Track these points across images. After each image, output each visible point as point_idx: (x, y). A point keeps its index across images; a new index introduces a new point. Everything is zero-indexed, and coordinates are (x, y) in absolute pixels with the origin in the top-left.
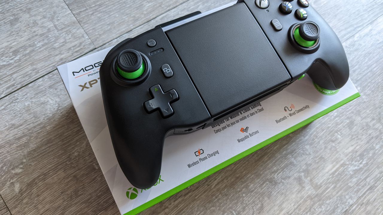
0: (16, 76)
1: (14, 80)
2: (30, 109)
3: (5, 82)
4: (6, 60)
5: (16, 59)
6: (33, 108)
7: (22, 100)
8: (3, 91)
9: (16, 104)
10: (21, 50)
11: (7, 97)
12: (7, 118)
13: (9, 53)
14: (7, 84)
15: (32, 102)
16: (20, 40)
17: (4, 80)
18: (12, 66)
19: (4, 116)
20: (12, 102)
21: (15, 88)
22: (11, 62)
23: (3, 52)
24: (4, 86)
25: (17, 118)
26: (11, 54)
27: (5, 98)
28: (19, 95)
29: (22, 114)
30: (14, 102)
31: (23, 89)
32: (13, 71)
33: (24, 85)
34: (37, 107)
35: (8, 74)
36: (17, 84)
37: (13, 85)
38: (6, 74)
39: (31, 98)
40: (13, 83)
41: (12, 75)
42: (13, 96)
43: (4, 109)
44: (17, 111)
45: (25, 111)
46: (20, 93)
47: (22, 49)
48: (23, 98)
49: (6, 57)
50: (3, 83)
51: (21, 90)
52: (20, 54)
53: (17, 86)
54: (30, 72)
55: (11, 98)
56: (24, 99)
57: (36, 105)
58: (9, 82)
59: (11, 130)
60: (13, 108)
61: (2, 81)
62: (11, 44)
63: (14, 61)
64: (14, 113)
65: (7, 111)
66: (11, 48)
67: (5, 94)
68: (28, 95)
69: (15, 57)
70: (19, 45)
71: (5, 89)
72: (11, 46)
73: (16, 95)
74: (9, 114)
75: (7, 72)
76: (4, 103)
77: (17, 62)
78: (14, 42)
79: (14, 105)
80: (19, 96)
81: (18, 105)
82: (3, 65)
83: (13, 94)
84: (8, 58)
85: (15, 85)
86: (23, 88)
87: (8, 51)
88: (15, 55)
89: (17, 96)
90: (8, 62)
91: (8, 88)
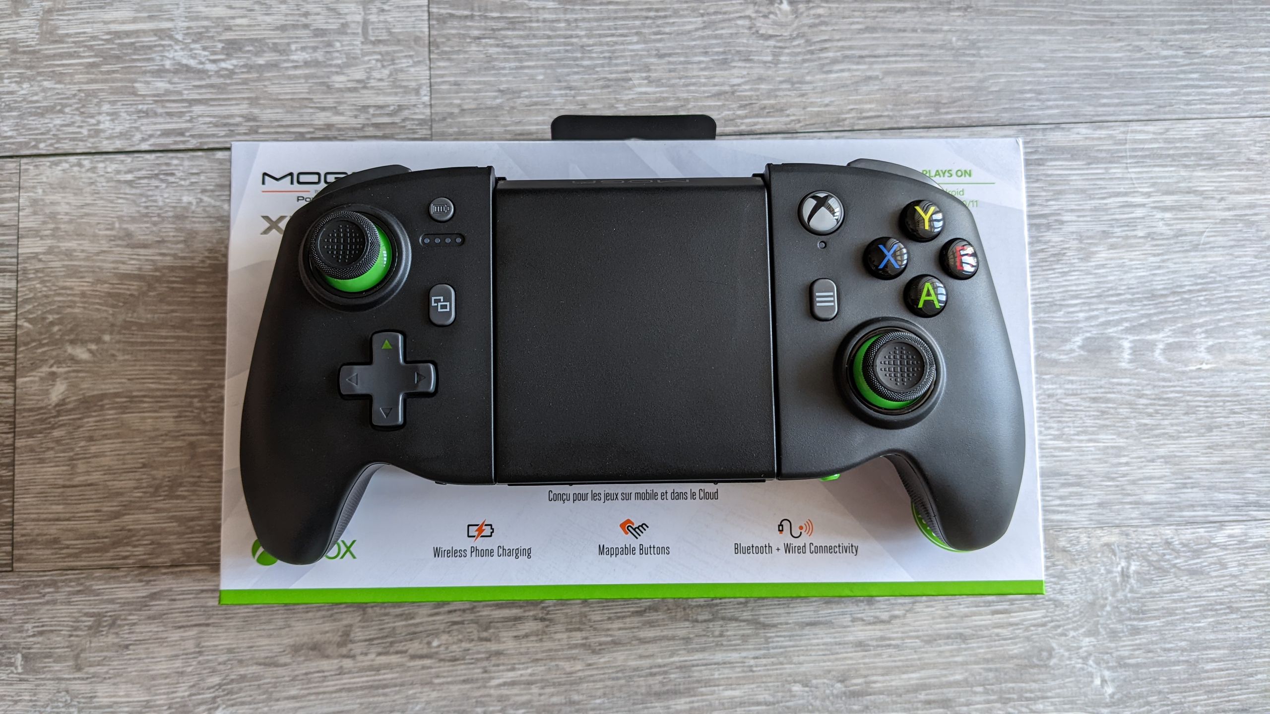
0: (200, 113)
1: (190, 121)
2: (187, 217)
3: (169, 114)
4: (200, 54)
5: (223, 65)
6: (194, 219)
7: (183, 183)
8: (151, 136)
9: (164, 185)
10: (248, 48)
11: (153, 156)
12: (125, 210)
13: (215, 41)
14: (168, 123)
15: (201, 200)
16: (260, 18)
17: (166, 107)
18: (204, 79)
19: (120, 201)
20: (157, 175)
21: (184, 142)
22: (210, 67)
23: (203, 30)
24: (160, 123)
25: (147, 222)
26: (220, 45)
27: (147, 156)
28: (181, 165)
29: (163, 220)
30: (162, 177)
31: (198, 156)
32: (200, 94)
33: (206, 147)
34: (205, 222)
35: (185, 97)
36: (191, 136)
37: (181, 133)
38: (179, 93)
39: (204, 191)
40: (184, 125)
41: (192, 102)
42: (168, 161)
43: (129, 183)
44: (155, 204)
45: (173, 217)
46: (186, 163)
47: (252, 45)
48: (185, 180)
49: (204, 49)
50: (161, 115)
51: (193, 156)
52: (241, 58)
53: (188, 141)
54: (238, 119)
55: (158, 164)
56: (187, 182)
57: (205, 215)
58: (175, 119)
59: (118, 246)
60: (150, 193)
61: (163, 107)
62: (233, 18)
63: (216, 69)
64: (147, 207)
65: (134, 191)
66: (229, 29)
67: (150, 145)
68: (202, 177)
69: (223, 60)
70: (250, 30)
71: (159, 133)
72: (232, 22)
73: (175, 162)
74: (134, 201)
75: (186, 89)
76: (139, 166)
77: (222, 76)
78: (242, 17)
79: (157, 187)
80: (181, 168)
81: (167, 190)
82: (186, 65)
83: (171, 155)
84: (206, 53)
85: (187, 134)
86: (200, 153)
87: (217, 32)
88: (227, 54)
89: (176, 165)
90: (202, 63)
91: (166, 133)
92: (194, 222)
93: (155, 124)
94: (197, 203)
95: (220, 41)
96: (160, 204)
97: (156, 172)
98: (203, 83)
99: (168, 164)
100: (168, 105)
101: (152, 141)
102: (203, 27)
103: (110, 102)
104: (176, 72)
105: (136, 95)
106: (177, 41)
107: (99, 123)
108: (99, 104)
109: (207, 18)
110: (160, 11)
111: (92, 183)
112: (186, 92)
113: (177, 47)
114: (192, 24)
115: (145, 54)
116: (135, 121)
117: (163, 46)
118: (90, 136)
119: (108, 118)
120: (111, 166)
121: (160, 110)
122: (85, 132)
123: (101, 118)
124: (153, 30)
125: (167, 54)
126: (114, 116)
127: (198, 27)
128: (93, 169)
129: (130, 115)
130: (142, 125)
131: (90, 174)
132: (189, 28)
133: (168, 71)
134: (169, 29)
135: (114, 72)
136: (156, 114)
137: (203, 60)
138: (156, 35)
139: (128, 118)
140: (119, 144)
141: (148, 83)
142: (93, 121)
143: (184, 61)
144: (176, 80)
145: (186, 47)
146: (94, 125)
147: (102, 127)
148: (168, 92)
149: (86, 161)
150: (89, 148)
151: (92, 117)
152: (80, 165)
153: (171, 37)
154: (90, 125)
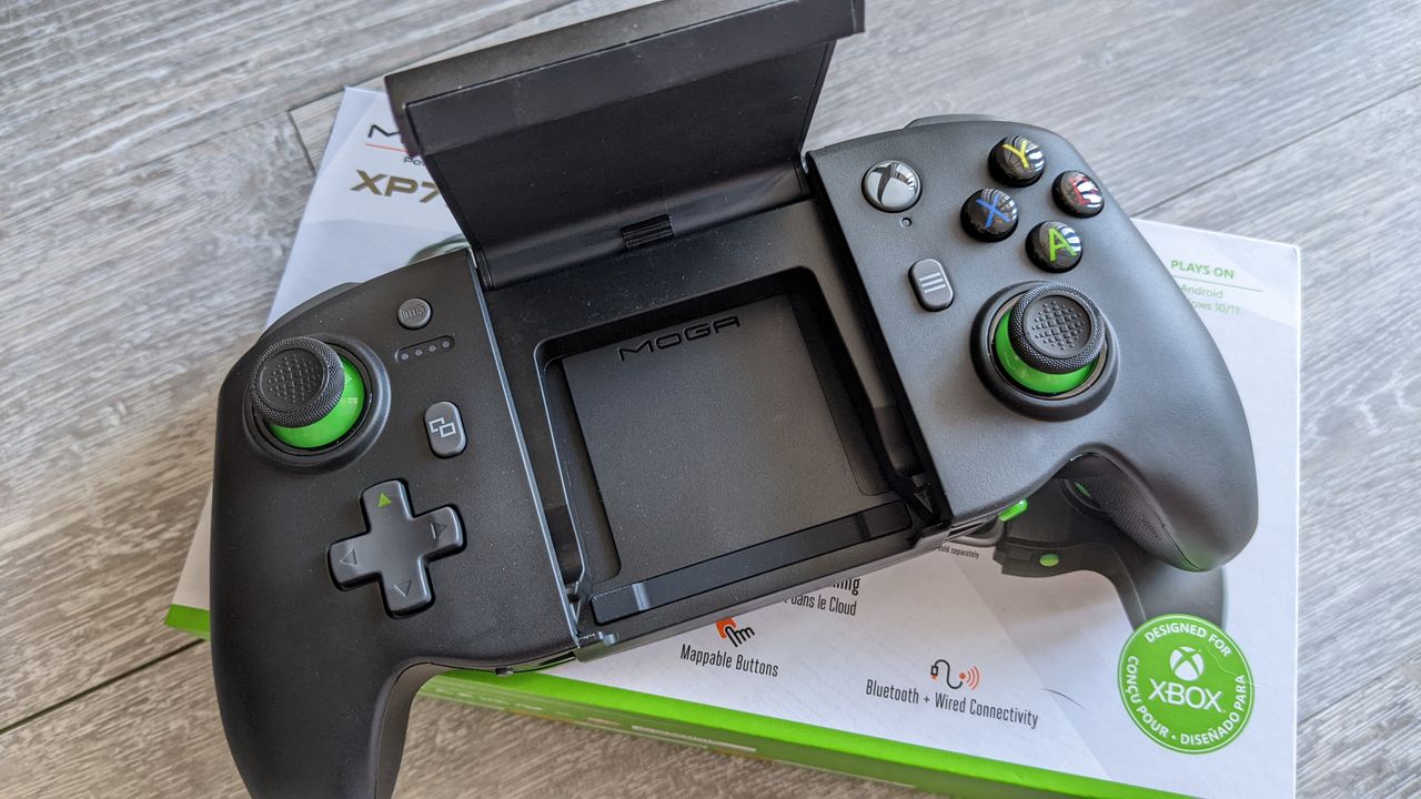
0: (155, 607)
1: (147, 623)
2: (183, 748)
3: (115, 626)
4: (133, 536)
5: (167, 535)
6: (193, 747)
7: (162, 705)
8: (101, 663)
9: (138, 720)
10: (191, 503)
11: (112, 687)
12: (97, 774)
13: (146, 512)
14: (118, 637)
15: (195, 719)
16: (195, 461)
17: (111, 618)
18: (147, 563)
19: (86, 765)
20: (125, 709)
21: (146, 653)
22: (149, 545)
23: (126, 504)
24: (108, 642)
25: (131, 779)
26: (154, 514)
27: (105, 691)
28: (154, 683)
29: (153, 766)
30: (131, 710)
31: (173, 663)
32: (148, 583)
33: (178, 647)
34: (209, 745)
35: (130, 595)
36: (153, 641)
37: (140, 642)
38: (121, 593)
39: (194, 705)
40: (141, 631)
41: (142, 598)
42: (133, 686)
43: (92, 736)
44: (136, 749)
45: (164, 756)
46: (159, 678)
47: (196, 497)
48: (164, 700)
49: (135, 526)
50: (106, 630)
51: (165, 666)
52: (185, 518)
53: (152, 649)
55: (121, 695)
56: (169, 701)
57: (207, 735)
58: (127, 629)
60: (123, 738)
61: (105, 620)
62: (160, 474)
63: (159, 544)
64: (125, 758)
65: (101, 744)
66: (159, 489)
67: (105, 675)
68: (186, 688)
69: (165, 530)
70: (187, 480)
71: (110, 654)
72: (160, 480)
73: (143, 683)
74: (105, 758)
75: (128, 586)
76: (98, 709)
77: (168, 551)
78: (170, 469)
79: (129, 725)
80: (154, 687)
81: (145, 724)
82: (119, 556)
83: (135, 676)
84: (140, 530)
85: (149, 640)
86: (172, 658)
87: (146, 499)
88: (168, 521)
89: (146, 687)
90: (137, 545)
91: (120, 651)
92: (195, 751)
93: (102, 645)
94: (190, 723)
95: (151, 509)
96: (142, 745)
97: (123, 706)
98: (148, 568)
99: (135, 690)
100: (111, 614)
101: (105, 668)
102: (125, 500)
103: (33, 642)
104: (107, 569)
105: (66, 619)
106: (97, 532)
107: (26, 674)
108: (19, 651)
109: (126, 488)
110: (63, 503)
111: (41, 758)
112: (128, 589)
113: (101, 538)
114: (110, 502)
115: (62, 562)
116: (74, 652)
117: (80, 544)
118: (19, 697)
119: (38, 663)
120: (61, 723)
121: (103, 626)
122: (11, 694)
123: (28, 667)
124: (62, 530)
125: (88, 552)
126: (44, 657)
127: (119, 503)
128: (37, 739)
129: (65, 648)
130: (85, 653)
131: (35, 747)
132: (107, 509)
133: (97, 572)
134: (82, 520)
135: (26, 602)
136: (99, 633)
137: (138, 540)
138: (67, 535)
139: (64, 652)
140: (62, 692)
141: (75, 598)
142: (18, 676)
143: (115, 552)
144: (111, 579)
145: (111, 534)
146: (22, 680)
147: (32, 678)
148: (105, 599)
149: (26, 732)
150: (24, 712)
151: (15, 671)
152: (18, 740)
153: (87, 530)
154: (16, 683)
